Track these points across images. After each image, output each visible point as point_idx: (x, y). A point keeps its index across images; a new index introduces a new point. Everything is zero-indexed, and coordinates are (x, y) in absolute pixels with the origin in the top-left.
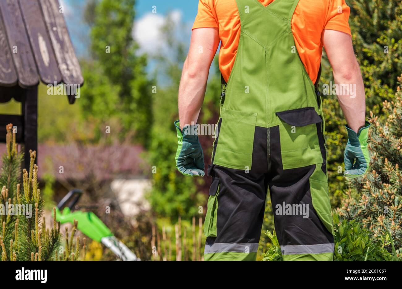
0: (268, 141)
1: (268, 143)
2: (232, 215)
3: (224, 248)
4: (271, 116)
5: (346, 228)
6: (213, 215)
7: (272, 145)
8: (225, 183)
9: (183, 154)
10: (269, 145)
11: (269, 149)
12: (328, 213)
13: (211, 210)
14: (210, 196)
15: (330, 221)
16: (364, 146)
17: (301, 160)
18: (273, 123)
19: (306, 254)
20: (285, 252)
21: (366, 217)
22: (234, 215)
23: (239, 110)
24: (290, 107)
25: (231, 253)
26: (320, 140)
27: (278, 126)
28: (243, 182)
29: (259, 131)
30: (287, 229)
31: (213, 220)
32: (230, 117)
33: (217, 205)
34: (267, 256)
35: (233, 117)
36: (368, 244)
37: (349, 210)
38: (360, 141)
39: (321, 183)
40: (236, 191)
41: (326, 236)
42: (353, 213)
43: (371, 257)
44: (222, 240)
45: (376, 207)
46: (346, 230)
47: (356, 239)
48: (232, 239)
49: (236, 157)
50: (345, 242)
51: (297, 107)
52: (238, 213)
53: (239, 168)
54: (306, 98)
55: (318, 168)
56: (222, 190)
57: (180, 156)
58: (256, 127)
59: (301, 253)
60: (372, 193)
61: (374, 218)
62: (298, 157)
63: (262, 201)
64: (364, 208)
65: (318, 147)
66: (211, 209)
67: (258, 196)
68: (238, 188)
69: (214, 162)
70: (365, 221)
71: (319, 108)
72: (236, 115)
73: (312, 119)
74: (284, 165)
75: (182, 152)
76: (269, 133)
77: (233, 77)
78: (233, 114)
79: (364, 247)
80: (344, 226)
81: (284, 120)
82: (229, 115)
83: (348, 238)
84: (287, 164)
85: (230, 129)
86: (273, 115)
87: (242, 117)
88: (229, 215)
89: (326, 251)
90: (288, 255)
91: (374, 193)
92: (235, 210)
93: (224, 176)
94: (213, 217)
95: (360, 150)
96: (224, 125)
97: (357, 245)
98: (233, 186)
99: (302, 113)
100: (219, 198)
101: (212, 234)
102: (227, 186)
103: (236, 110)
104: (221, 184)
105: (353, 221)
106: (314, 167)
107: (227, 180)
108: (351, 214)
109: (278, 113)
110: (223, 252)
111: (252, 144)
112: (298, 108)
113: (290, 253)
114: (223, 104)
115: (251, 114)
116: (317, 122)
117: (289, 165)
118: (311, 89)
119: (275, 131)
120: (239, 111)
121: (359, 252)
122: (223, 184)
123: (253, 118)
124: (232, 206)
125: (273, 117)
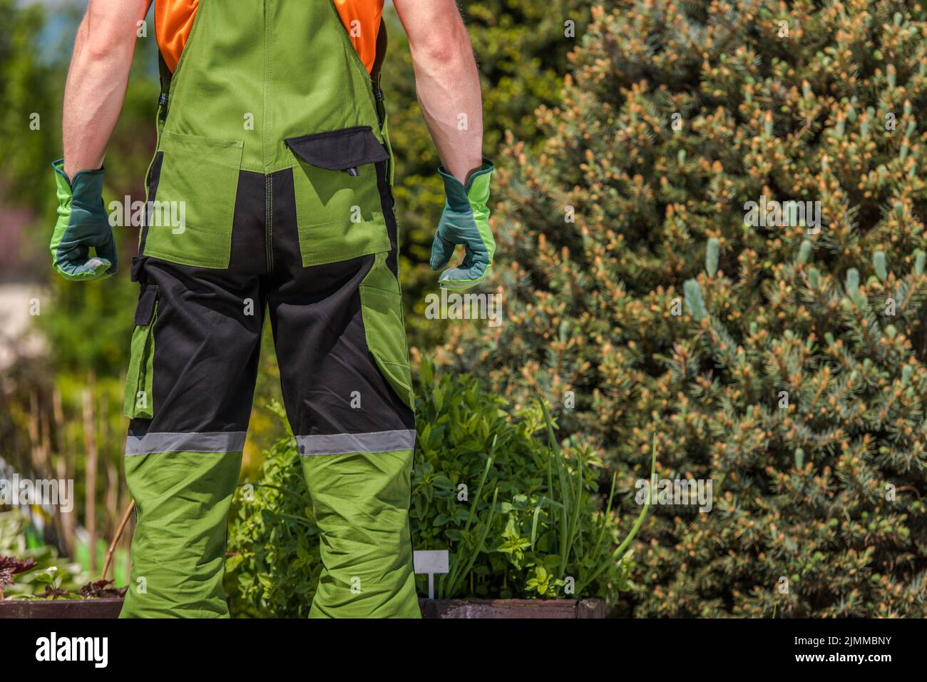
0: (269, 204)
1: (267, 208)
2: (186, 368)
3: (169, 443)
4: (275, 147)
5: (447, 392)
6: (144, 369)
7: (278, 213)
8: (171, 296)
9: (71, 235)
10: (269, 214)
11: (269, 224)
12: (402, 363)
13: (140, 360)
14: (138, 327)
15: (405, 379)
16: (481, 214)
17: (343, 247)
18: (280, 162)
19: (352, 453)
20: (306, 450)
21: (498, 366)
22: (190, 369)
23: (203, 134)
24: (317, 127)
25: (184, 454)
26: (383, 199)
27: (290, 170)
28: (213, 294)
29: (248, 181)
30: (309, 399)
31: (144, 382)
32: (182, 149)
33: (153, 346)
34: (273, 456)
35: (188, 149)
36: (496, 427)
37: (460, 351)
38: (471, 202)
39: (387, 296)
40: (194, 314)
41: (398, 412)
42: (469, 357)
43: (502, 457)
44: (164, 426)
45: (519, 344)
46: (448, 397)
47: (469, 417)
48: (186, 423)
49: (195, 240)
50: (446, 424)
51: (332, 126)
52: (200, 363)
53: (201, 265)
54: (352, 105)
55: (380, 262)
56: (164, 312)
57: (63, 241)
58: (241, 172)
59: (341, 451)
60: (510, 313)
61: (516, 370)
62: (337, 239)
63: (255, 336)
64: (494, 346)
65: (379, 216)
66: (138, 356)
67: (245, 326)
68: (199, 308)
69: (145, 250)
70: (496, 376)
71: (381, 128)
72: (195, 147)
73: (365, 152)
74: (304, 256)
75: (69, 231)
76: (269, 187)
77: (188, 61)
78: (188, 144)
79: (487, 434)
80: (445, 388)
81: (303, 155)
82: (181, 147)
83: (452, 416)
84: (311, 253)
85: (182, 177)
86: (279, 145)
87: (209, 150)
88: (181, 367)
89: (399, 446)
90: (311, 457)
91: (514, 314)
92: (194, 357)
93: (169, 283)
94: (145, 373)
95: (473, 224)
96: (169, 168)
97: (471, 432)
98: (189, 303)
99: (345, 138)
100: (157, 331)
101: (142, 413)
102: (176, 304)
103: (195, 134)
104: (162, 300)
105: (467, 376)
106: (370, 259)
107: (174, 290)
108: (465, 360)
109: (291, 139)
110: (167, 452)
111: (232, 211)
112: (334, 129)
113: (317, 451)
114: (165, 120)
115: (231, 143)
116: (378, 160)
117: (316, 257)
118: (364, 86)
119: (284, 179)
120: (201, 137)
121: (477, 446)
122: (167, 301)
123: (234, 152)
124: (187, 348)
125: (279, 150)
